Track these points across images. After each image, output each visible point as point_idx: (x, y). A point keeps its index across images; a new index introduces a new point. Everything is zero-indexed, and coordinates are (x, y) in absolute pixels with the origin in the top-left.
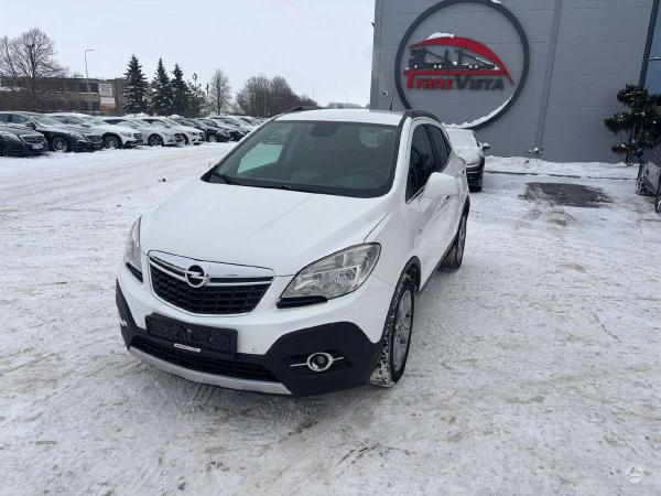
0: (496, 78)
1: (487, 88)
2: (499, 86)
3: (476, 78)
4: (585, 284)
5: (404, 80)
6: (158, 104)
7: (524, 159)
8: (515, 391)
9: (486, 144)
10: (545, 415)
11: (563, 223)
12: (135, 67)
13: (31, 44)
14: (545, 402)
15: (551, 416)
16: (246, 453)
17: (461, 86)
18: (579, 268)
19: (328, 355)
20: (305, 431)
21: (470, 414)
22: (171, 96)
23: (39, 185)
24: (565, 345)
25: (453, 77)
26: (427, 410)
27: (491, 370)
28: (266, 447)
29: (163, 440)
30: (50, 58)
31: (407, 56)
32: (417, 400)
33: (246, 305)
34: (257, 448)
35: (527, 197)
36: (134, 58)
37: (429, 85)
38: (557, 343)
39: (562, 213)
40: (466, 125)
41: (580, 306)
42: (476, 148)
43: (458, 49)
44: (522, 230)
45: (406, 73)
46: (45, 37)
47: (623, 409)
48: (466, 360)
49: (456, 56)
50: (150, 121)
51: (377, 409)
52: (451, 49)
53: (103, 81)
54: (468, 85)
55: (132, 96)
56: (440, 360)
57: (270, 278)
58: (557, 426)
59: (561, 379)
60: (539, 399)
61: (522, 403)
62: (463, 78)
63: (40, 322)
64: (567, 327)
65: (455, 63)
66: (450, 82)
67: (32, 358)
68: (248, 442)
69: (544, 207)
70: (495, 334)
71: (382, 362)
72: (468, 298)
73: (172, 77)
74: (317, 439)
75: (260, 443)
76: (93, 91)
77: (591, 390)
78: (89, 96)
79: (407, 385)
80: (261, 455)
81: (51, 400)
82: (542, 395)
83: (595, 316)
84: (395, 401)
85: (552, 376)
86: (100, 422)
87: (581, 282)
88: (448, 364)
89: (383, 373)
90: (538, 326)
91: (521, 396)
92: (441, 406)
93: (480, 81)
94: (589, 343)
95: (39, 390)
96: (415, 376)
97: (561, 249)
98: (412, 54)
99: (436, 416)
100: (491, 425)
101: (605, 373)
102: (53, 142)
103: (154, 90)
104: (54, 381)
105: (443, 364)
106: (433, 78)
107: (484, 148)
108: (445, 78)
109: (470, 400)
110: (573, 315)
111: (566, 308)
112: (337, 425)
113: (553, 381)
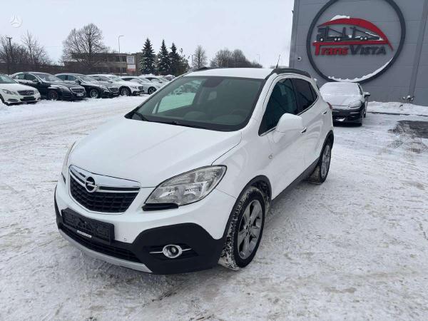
0: (380, 46)
1: (373, 53)
2: (383, 51)
3: (365, 46)
4: (420, 199)
5: (313, 49)
6: (161, 68)
7: (400, 104)
8: (335, 281)
9: (367, 93)
10: (353, 304)
11: (417, 151)
12: (148, 45)
13: (89, 33)
14: (356, 293)
15: (357, 305)
16: (117, 312)
17: (354, 53)
18: (420, 186)
19: (178, 247)
20: (165, 299)
21: (291, 298)
22: (169, 63)
23: (73, 119)
24: (387, 247)
25: (348, 46)
26: (259, 291)
27: (322, 263)
28: (132, 309)
29: (67, 296)
30: (99, 41)
31: (316, 33)
32: (255, 282)
33: (122, 207)
34: (126, 309)
35: (395, 131)
36: (148, 40)
37: (330, 52)
38: (382, 245)
39: (419, 143)
40: (357, 80)
41: (410, 216)
42: (359, 96)
43: (352, 26)
44: (384, 155)
45: (314, 44)
46: (97, 28)
47: (420, 305)
48: (305, 254)
49: (351, 31)
50: (150, 79)
51: (223, 287)
52: (348, 27)
53: (129, 55)
54: (359, 51)
55: (146, 64)
56: (285, 252)
57: (138, 189)
58: (360, 314)
59: (374, 275)
60: (352, 291)
61: (337, 291)
62: (355, 47)
63: (31, 206)
64: (394, 233)
65: (350, 36)
66: (346, 49)
67: (14, 231)
68: (122, 304)
69: (407, 139)
70: (334, 234)
71: (227, 253)
72: (322, 205)
73: (169, 51)
74: (170, 306)
75: (129, 305)
76: (123, 61)
77: (398, 286)
78: (120, 64)
79: (252, 270)
80: (125, 315)
81: (11, 260)
82: (356, 287)
83: (421, 225)
84: (239, 281)
85: (369, 271)
86: (32, 279)
87: (418, 197)
88: (290, 255)
89: (227, 261)
90: (370, 230)
91: (338, 286)
92: (272, 289)
93: (368, 48)
94: (407, 247)
95: (8, 253)
96: (261, 263)
97: (410, 170)
98: (319, 31)
99: (265, 296)
100: (306, 308)
101: (414, 273)
102: (90, 92)
103: (159, 59)
104: (19, 247)
105: (286, 255)
106: (334, 47)
107: (366, 96)
108: (343, 47)
109: (297, 285)
110: (402, 223)
111: (398, 217)
112: (189, 297)
113: (368, 276)
